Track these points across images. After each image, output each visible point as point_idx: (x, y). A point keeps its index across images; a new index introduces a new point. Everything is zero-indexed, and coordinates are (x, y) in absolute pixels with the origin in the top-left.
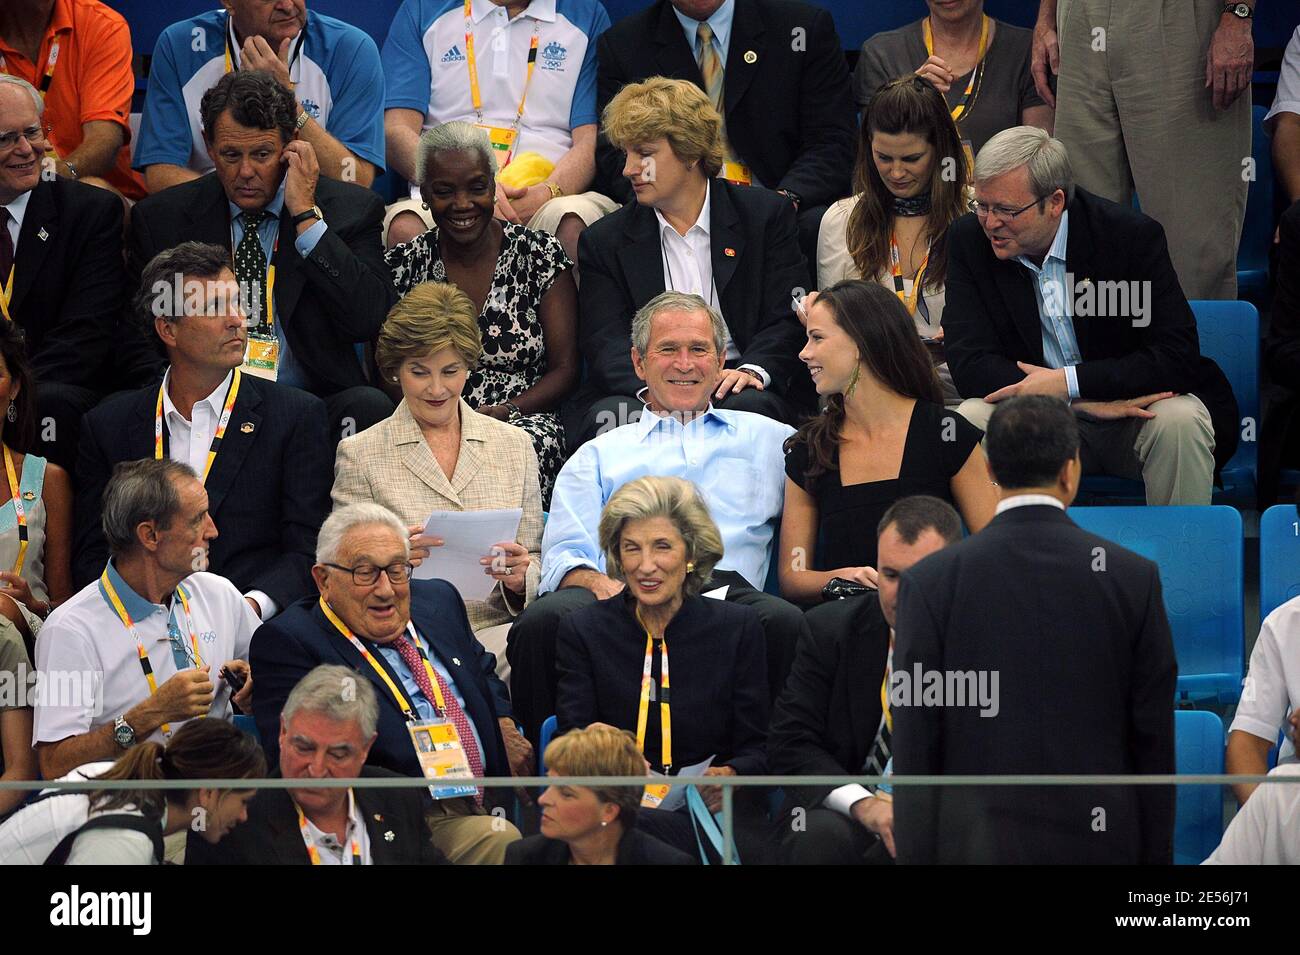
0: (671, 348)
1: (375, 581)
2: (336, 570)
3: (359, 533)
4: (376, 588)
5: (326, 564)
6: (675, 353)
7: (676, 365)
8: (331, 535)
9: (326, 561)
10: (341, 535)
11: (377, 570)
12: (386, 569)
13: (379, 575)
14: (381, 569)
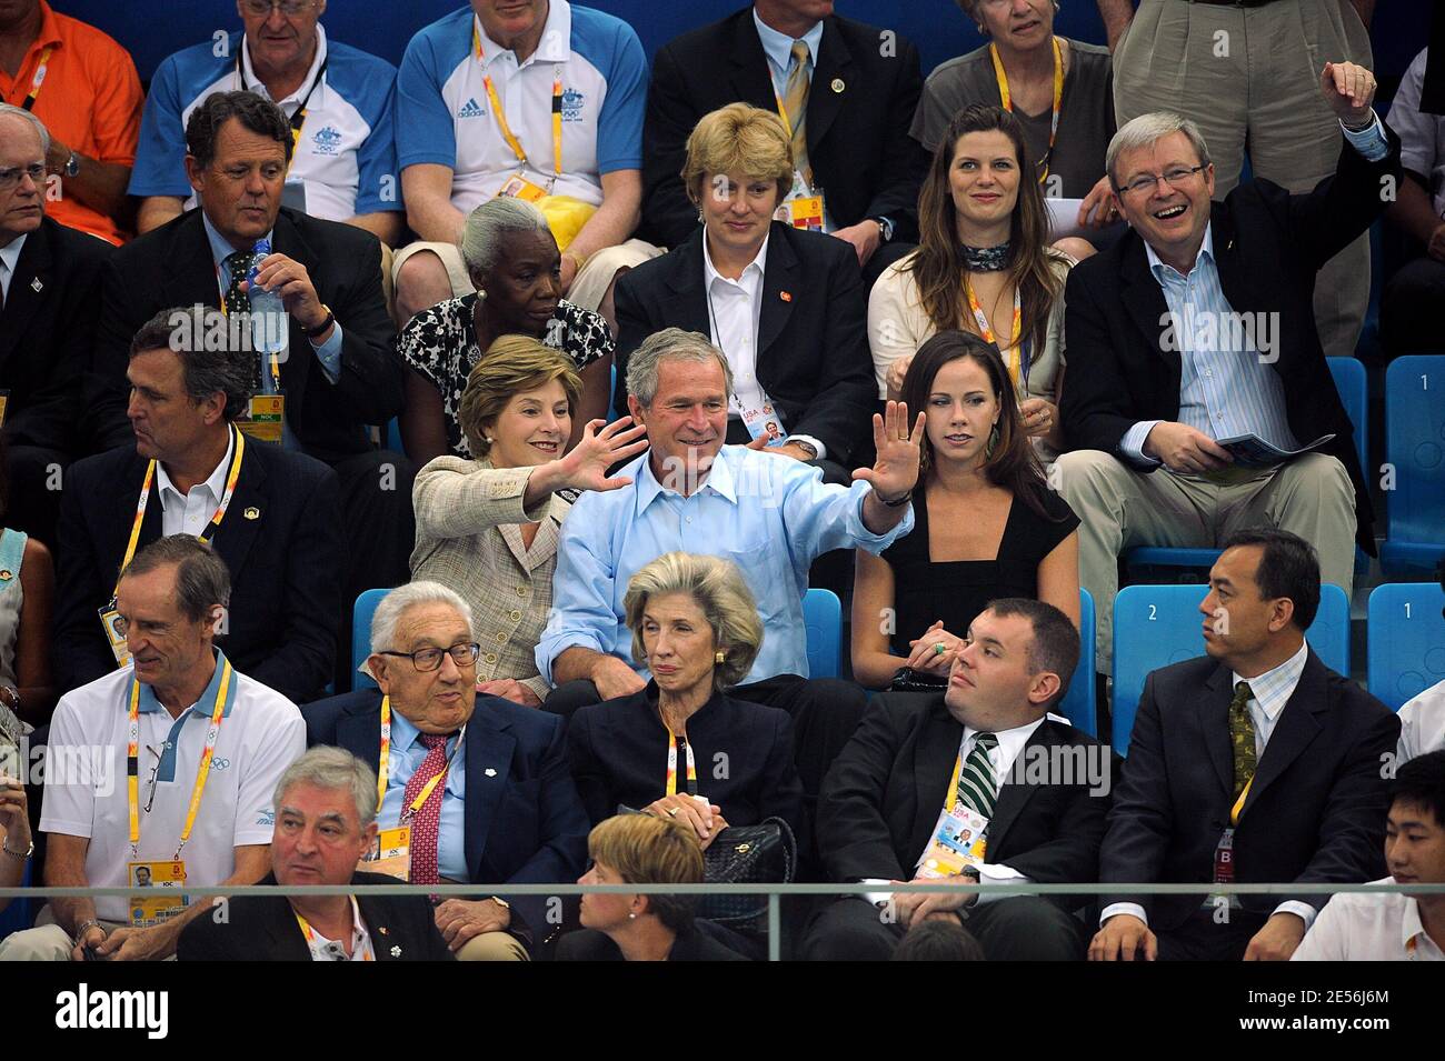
0: (685, 404)
1: (438, 666)
2: (394, 657)
3: (414, 614)
4: (440, 673)
5: (382, 653)
6: (689, 409)
7: (690, 425)
8: (385, 619)
9: (381, 650)
10: (397, 618)
11: (439, 652)
12: (449, 650)
13: (442, 658)
14: (444, 651)
